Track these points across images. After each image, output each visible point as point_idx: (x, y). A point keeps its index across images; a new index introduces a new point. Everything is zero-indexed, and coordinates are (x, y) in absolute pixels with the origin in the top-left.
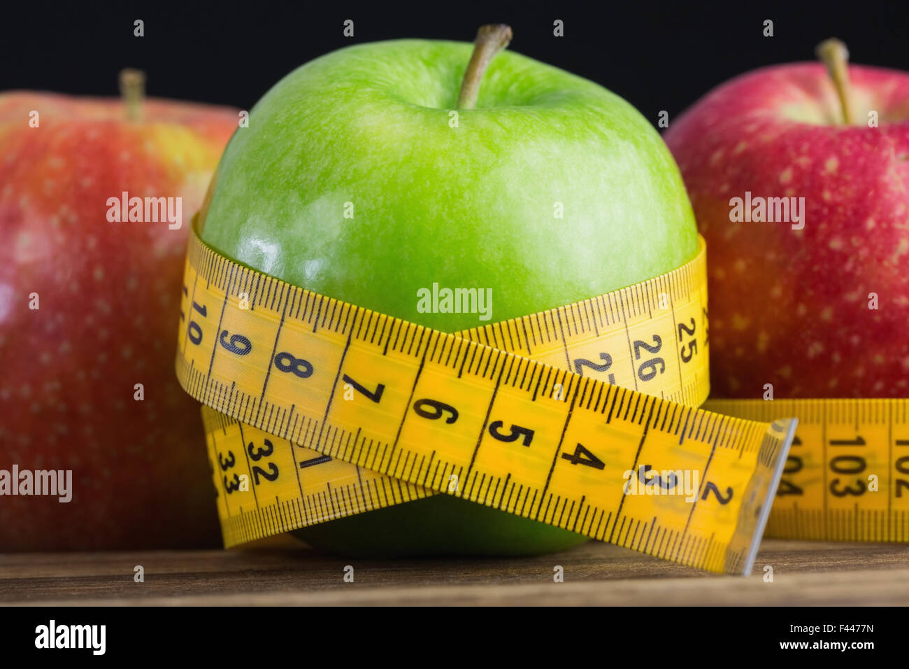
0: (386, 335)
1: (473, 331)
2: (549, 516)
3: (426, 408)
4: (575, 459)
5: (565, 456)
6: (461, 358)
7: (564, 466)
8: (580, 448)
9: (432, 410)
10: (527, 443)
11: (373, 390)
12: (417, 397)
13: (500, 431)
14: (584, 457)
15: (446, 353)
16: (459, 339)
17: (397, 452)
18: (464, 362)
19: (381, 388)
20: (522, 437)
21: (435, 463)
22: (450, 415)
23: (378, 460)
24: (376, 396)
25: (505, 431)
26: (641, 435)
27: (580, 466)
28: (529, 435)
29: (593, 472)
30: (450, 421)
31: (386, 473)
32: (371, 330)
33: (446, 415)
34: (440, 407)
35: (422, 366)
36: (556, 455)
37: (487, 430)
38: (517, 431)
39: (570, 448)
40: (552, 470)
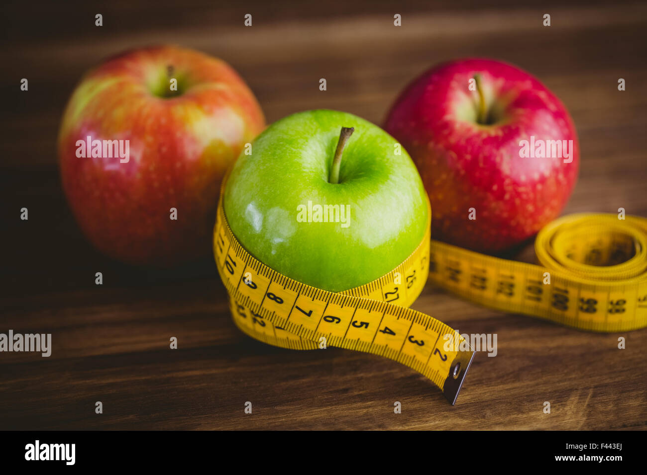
0: (314, 294)
1: (347, 291)
2: (374, 351)
3: (328, 319)
4: (384, 332)
5: (381, 331)
6: (343, 301)
7: (380, 334)
8: (386, 328)
9: (331, 319)
10: (366, 327)
11: (308, 312)
12: (325, 315)
13: (356, 324)
14: (388, 331)
15: (337, 300)
16: (342, 295)
17: (316, 333)
18: (343, 302)
19: (311, 312)
20: (364, 326)
21: (331, 337)
22: (337, 320)
23: (309, 335)
24: (309, 314)
25: (358, 324)
26: (410, 325)
27: (386, 334)
28: (367, 325)
29: (391, 336)
30: (337, 323)
31: (312, 340)
32: (308, 292)
33: (336, 320)
34: (334, 318)
35: (327, 305)
36: (377, 330)
37: (351, 324)
38: (362, 324)
39: (382, 328)
40: (375, 336)
